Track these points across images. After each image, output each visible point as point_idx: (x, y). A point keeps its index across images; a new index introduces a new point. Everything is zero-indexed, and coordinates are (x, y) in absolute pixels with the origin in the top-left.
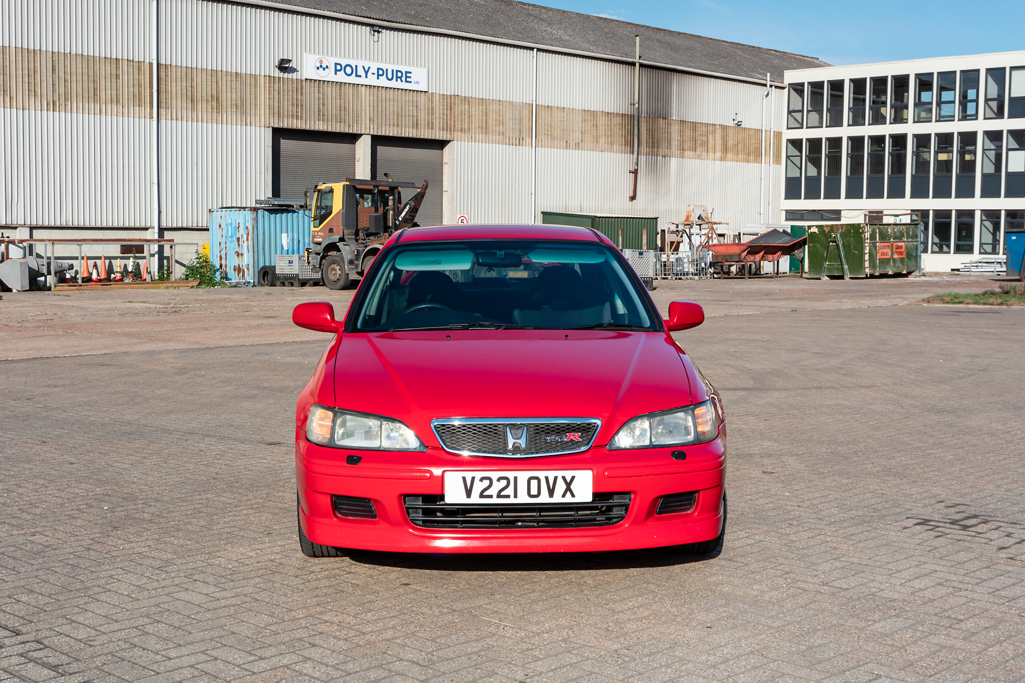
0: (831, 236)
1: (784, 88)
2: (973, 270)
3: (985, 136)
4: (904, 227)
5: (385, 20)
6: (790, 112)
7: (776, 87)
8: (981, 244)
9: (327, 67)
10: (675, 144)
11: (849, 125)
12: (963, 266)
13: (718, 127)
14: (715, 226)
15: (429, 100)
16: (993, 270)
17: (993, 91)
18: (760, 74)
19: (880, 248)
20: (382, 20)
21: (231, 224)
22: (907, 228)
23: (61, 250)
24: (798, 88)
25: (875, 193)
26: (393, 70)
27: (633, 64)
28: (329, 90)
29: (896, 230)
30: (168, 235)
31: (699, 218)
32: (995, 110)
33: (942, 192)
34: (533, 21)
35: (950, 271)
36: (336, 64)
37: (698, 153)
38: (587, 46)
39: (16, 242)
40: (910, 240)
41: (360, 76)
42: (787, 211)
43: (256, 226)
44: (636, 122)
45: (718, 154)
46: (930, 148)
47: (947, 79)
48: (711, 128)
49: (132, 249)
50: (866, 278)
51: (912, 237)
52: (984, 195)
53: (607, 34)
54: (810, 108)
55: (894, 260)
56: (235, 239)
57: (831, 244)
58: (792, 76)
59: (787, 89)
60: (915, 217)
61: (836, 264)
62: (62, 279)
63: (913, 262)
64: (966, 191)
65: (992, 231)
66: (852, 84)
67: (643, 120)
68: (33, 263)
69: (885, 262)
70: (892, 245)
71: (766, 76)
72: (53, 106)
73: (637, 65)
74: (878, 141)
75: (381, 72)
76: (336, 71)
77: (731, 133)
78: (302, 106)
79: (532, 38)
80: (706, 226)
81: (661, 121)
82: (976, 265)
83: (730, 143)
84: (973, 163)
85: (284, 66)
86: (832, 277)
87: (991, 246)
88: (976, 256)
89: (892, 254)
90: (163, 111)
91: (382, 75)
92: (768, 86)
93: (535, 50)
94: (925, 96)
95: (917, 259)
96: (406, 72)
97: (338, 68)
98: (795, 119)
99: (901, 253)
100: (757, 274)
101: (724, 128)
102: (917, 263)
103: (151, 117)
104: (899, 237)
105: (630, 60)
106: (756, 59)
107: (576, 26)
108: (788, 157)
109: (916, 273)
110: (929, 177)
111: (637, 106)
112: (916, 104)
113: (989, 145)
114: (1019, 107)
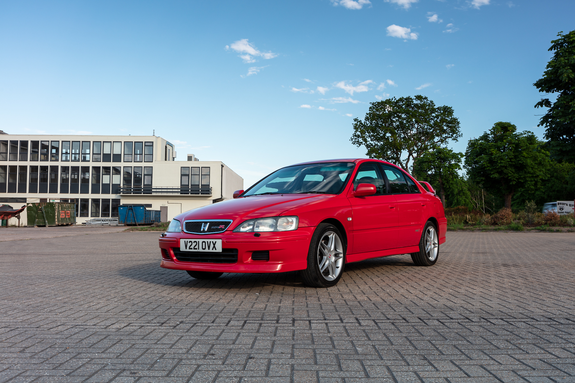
0: (39, 208)
2: (91, 223)
3: (93, 169)
8: (91, 213)
11: (30, 161)
12: (86, 222)
17: (96, 151)
19: (62, 213)
22: (71, 205)
25: (43, 191)
29: (67, 205)
32: (97, 158)
40: (72, 210)
46: (69, 172)
47: (76, 144)
50: (56, 226)
52: (93, 192)
54: (10, 153)
55: (66, 218)
57: (39, 211)
60: (62, 202)
61: (41, 220)
64: (85, 191)
65: (96, 207)
66: (32, 143)
69: (63, 219)
70: (65, 212)
74: (44, 168)
84: (88, 179)
86: (39, 226)
87: (95, 214)
88: (90, 218)
89: (65, 216)
95: (74, 218)
98: (3, 157)
99: (68, 215)
102: (74, 220)
104: (68, 209)
109: (74, 224)
112: (62, 154)
113: (94, 172)
114: (107, 158)
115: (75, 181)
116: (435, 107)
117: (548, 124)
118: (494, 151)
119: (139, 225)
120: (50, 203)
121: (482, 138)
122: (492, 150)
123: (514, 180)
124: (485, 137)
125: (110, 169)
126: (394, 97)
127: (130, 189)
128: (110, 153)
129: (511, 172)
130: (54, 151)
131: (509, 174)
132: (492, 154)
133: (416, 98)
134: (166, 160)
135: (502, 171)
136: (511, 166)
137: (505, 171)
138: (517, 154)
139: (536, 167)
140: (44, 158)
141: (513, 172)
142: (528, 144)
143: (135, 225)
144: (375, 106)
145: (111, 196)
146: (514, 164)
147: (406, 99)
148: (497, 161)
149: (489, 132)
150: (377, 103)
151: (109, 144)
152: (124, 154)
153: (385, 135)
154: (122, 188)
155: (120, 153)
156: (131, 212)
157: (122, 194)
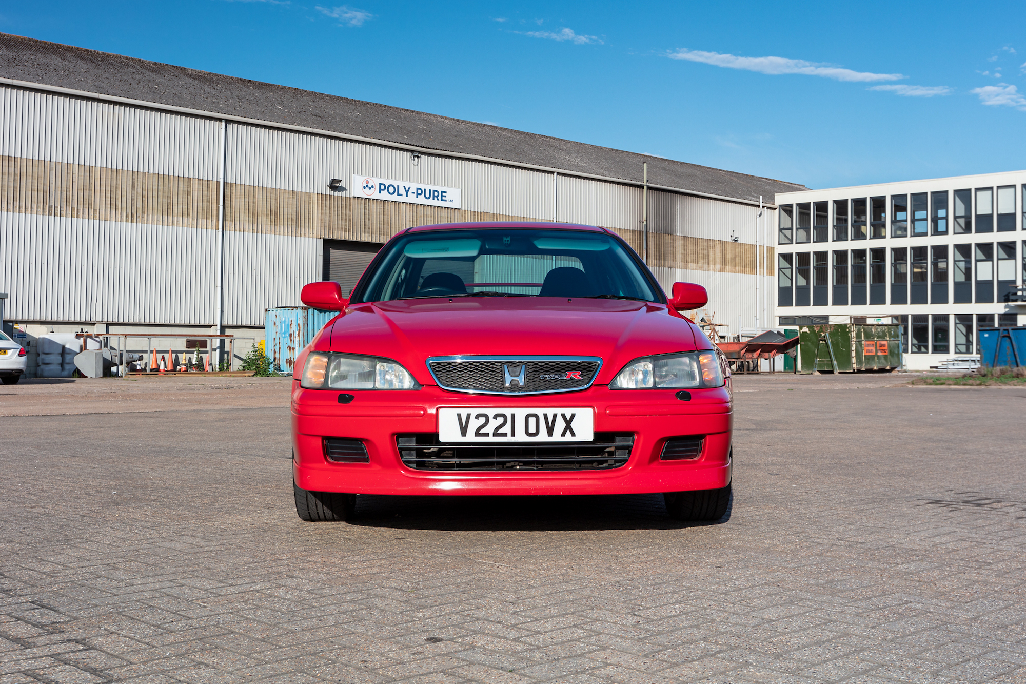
0: (821, 335)
1: (775, 209)
2: (950, 368)
3: (956, 249)
4: (886, 328)
5: (423, 147)
6: (780, 230)
7: (768, 208)
8: (956, 345)
9: (373, 187)
10: (679, 256)
11: (833, 241)
12: (940, 364)
13: (718, 242)
14: (717, 328)
15: (462, 216)
16: (968, 367)
17: (961, 211)
18: (754, 197)
19: (865, 346)
20: (421, 147)
21: (285, 321)
22: (889, 329)
23: (133, 344)
24: (787, 209)
25: (859, 299)
26: (430, 190)
27: (641, 187)
28: (374, 207)
29: (879, 330)
30: (228, 332)
31: (701, 321)
32: (963, 226)
33: (919, 299)
34: (553, 151)
35: (929, 369)
36: (380, 184)
37: (700, 265)
38: (601, 171)
39: (94, 336)
40: (892, 339)
41: (401, 195)
42: (780, 317)
43: (306, 324)
44: (644, 237)
45: (718, 266)
46: (906, 261)
47: (919, 199)
48: (711, 243)
49: (196, 344)
50: (854, 372)
51: (894, 337)
52: (957, 301)
53: (619, 162)
54: (798, 227)
55: (878, 357)
56: (287, 335)
57: (821, 342)
58: (781, 199)
59: (777, 210)
60: (894, 320)
61: (826, 360)
62: (133, 369)
63: (896, 359)
64: (940, 297)
65: (965, 332)
66: (835, 205)
67: (651, 235)
68: (107, 354)
69: (869, 359)
70: (876, 343)
71: (759, 198)
72: (132, 218)
73: (645, 187)
74: (860, 254)
75: (419, 192)
76: (380, 190)
77: (729, 247)
78: (350, 220)
79: (552, 163)
80: (709, 328)
81: (667, 237)
82: (952, 363)
83: (729, 256)
84: (945, 271)
85: (335, 185)
86: (823, 372)
87: (965, 346)
88: (952, 355)
89: (877, 351)
90: (227, 223)
91: (421, 194)
92: (761, 207)
93: (555, 174)
94: (900, 216)
95: (899, 357)
96: (442, 192)
97: (382, 188)
98: (785, 236)
99: (884, 351)
100: (754, 370)
101: (723, 243)
102: (899, 360)
103: (217, 229)
104: (882, 336)
105: (639, 183)
106: (749, 185)
107: (592, 155)
108: (780, 269)
109: (899, 369)
110: (906, 286)
111: (645, 223)
113: (959, 257)
114: (985, 223)
115: (919, 278)
120: (843, 325)
125: (992, 249)
128: (990, 212)
145: (997, 308)
151: (989, 193)
154: (1020, 290)
155: (1013, 212)
156: (1006, 343)
157: (1019, 303)
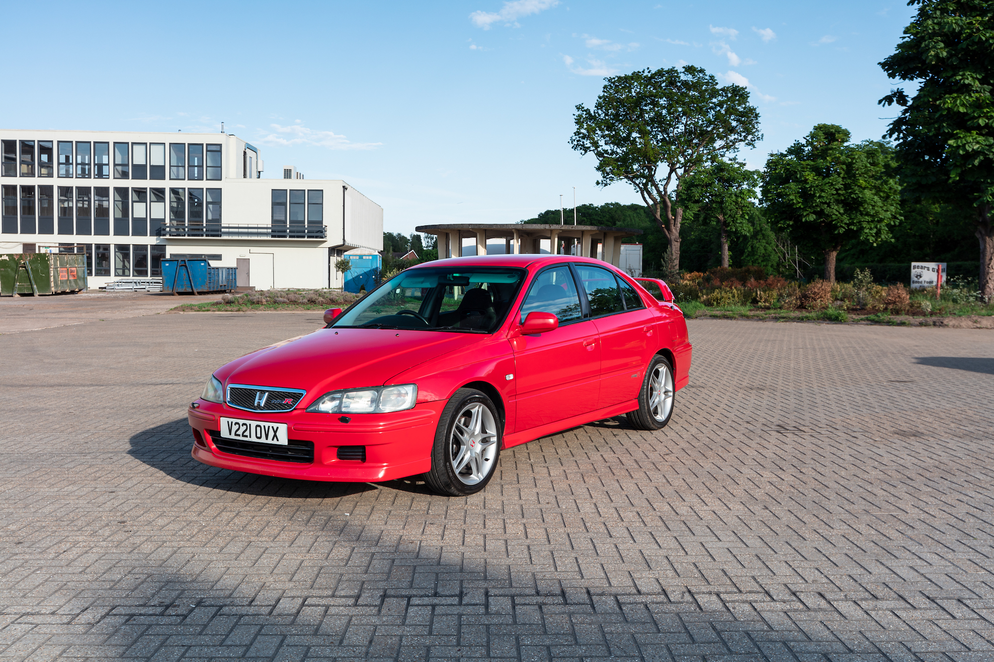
0: (21, 262)
2: (118, 288)
3: (115, 191)
4: (75, 256)
8: (116, 269)
11: (3, 176)
12: (106, 285)
17: (120, 159)
19: (60, 270)
22: (77, 257)
25: (28, 229)
29: (70, 258)
32: (122, 173)
33: (84, 230)
40: (79, 266)
46: (72, 197)
47: (83, 146)
50: (52, 295)
51: (81, 264)
52: (116, 233)
55: (70, 281)
57: (21, 268)
60: (62, 249)
61: (26, 285)
63: (82, 282)
64: (103, 230)
65: (123, 260)
69: (63, 283)
70: (68, 269)
74: (27, 189)
82: (113, 284)
84: (108, 209)
86: (23, 295)
87: (121, 270)
88: (113, 277)
89: (68, 276)
95: (85, 280)
99: (74, 276)
102: (85, 282)
104: (72, 264)
109: (85, 291)
112: (59, 164)
113: (118, 198)
114: (140, 172)
115: (84, 213)
116: (718, 87)
117: (901, 135)
118: (810, 176)
119: (200, 293)
120: (40, 254)
121: (790, 151)
122: (807, 173)
123: (842, 227)
124: (796, 150)
125: (146, 193)
126: (648, 68)
127: (183, 227)
128: (144, 163)
129: (837, 213)
130: (44, 158)
131: (834, 216)
132: (806, 181)
133: (686, 71)
134: (245, 176)
135: (822, 210)
136: (838, 202)
137: (827, 210)
138: (849, 181)
139: (880, 204)
140: (28, 170)
141: (840, 213)
142: (869, 165)
143: (192, 293)
144: (614, 83)
145: (150, 240)
146: (843, 198)
147: (668, 72)
148: (815, 193)
149: (804, 142)
150: (616, 79)
151: (143, 147)
152: (170, 166)
153: (629, 135)
154: (168, 227)
155: (163, 164)
156: (183, 271)
157: (168, 237)
